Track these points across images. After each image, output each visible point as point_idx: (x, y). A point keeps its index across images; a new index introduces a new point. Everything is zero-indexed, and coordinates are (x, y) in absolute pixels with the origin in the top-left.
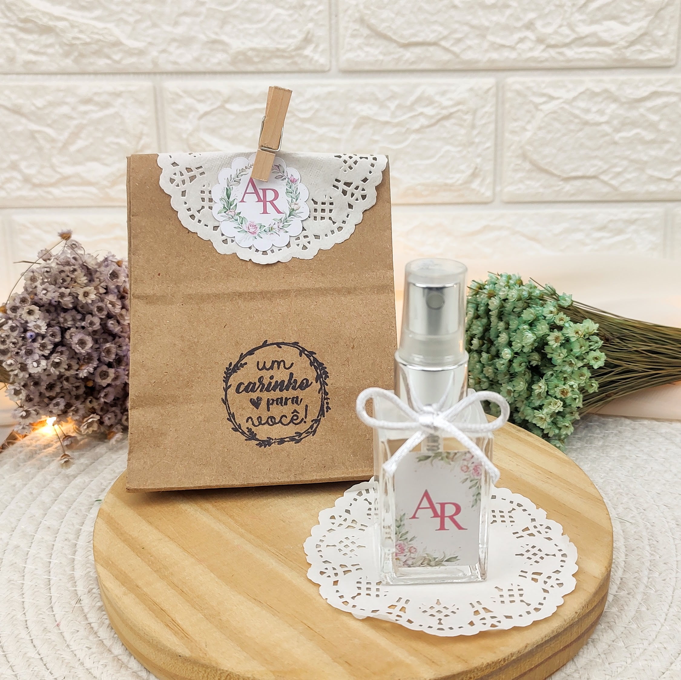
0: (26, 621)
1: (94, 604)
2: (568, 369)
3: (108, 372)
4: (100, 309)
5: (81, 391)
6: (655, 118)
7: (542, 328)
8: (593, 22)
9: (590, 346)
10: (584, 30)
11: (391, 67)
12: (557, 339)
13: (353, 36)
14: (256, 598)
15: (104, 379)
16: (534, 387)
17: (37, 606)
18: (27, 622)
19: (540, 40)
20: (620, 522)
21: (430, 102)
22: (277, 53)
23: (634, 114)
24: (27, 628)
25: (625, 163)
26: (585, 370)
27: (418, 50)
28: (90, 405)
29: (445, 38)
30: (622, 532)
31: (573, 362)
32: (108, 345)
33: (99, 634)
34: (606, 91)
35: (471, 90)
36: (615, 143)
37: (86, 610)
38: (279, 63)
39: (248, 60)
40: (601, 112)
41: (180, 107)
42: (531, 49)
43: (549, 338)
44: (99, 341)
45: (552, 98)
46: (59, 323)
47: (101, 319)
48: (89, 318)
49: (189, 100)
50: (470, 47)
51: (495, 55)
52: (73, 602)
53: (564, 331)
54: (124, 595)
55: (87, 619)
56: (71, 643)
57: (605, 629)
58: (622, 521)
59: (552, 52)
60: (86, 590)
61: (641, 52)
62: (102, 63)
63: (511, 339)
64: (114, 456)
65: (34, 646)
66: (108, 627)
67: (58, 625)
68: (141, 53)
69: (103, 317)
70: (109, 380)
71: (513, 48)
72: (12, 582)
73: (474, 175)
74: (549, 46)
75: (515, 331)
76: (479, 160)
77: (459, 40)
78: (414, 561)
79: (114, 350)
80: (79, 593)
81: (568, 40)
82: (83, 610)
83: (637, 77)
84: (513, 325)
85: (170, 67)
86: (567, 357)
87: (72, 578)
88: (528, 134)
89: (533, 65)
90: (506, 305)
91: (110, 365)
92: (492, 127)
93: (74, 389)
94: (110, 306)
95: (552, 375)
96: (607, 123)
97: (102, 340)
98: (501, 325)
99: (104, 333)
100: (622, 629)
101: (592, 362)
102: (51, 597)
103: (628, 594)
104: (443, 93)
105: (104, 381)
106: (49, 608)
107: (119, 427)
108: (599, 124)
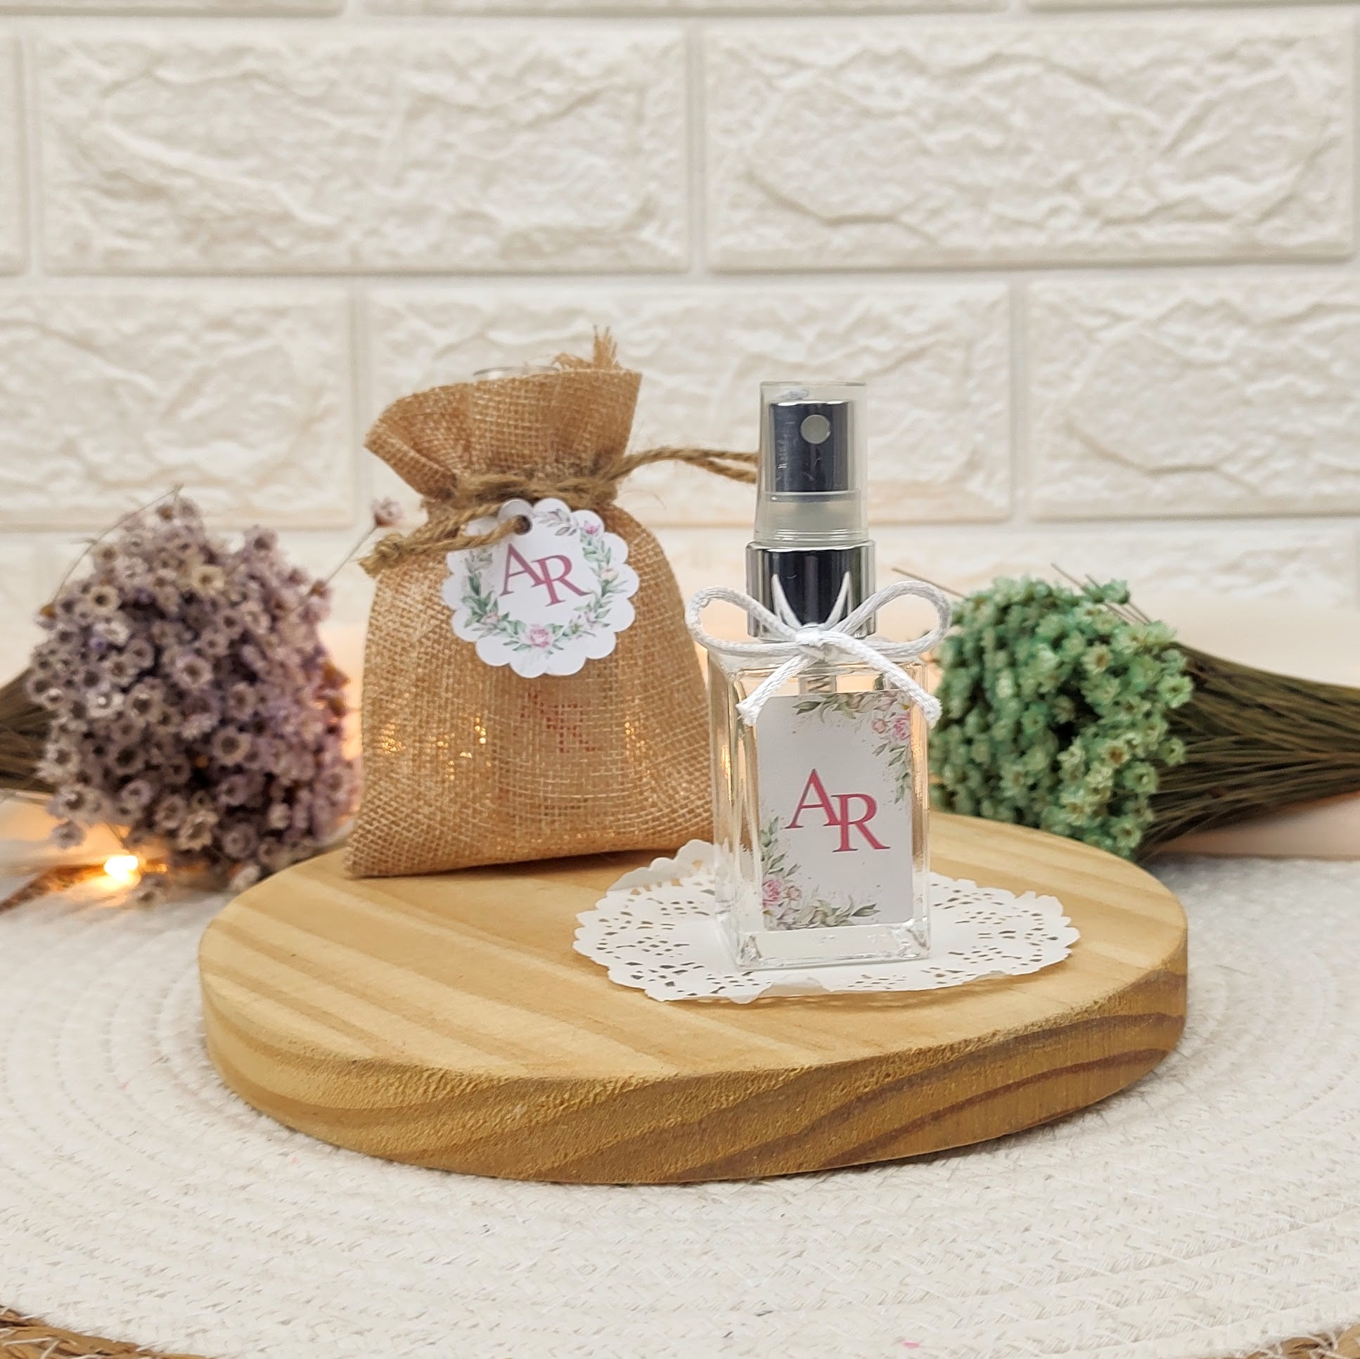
1: (193, 1062)
3: (237, 740)
4: (230, 621)
5: (185, 776)
6: (1321, 353)
7: (1075, 645)
8: (1190, 177)
10: (1173, 191)
11: (806, 261)
12: (1100, 660)
13: (735, 205)
14: (501, 996)
15: (230, 752)
16: (1063, 757)
19: (1091, 211)
21: (883, 326)
22: (588, 237)
23: (1280, 347)
25: (1269, 441)
26: (1157, 718)
27: (857, 231)
29: (909, 208)
31: (1133, 703)
32: (240, 687)
34: (1222, 304)
35: (962, 304)
36: (1247, 402)
38: (591, 256)
39: (533, 250)
40: (1216, 344)
41: (399, 335)
42: (1074, 228)
43: (1085, 659)
45: (1117, 318)
46: (150, 635)
47: (230, 639)
48: (208, 634)
49: (417, 324)
50: (956, 226)
51: (1004, 240)
53: (1113, 643)
59: (1115, 234)
61: (1286, 231)
62: (253, 254)
68: (329, 235)
69: (235, 637)
70: (238, 756)
71: (1038, 226)
73: (972, 465)
74: (1110, 222)
75: (1026, 662)
76: (980, 437)
77: (935, 213)
78: (796, 915)
79: (250, 701)
81: (1143, 211)
83: (1283, 278)
85: (383, 263)
86: (1119, 694)
88: (1075, 387)
89: (1079, 256)
91: (242, 729)
92: (1003, 374)
96: (1229, 363)
101: (1169, 697)
104: (908, 310)
105: (229, 756)
108: (1212, 365)
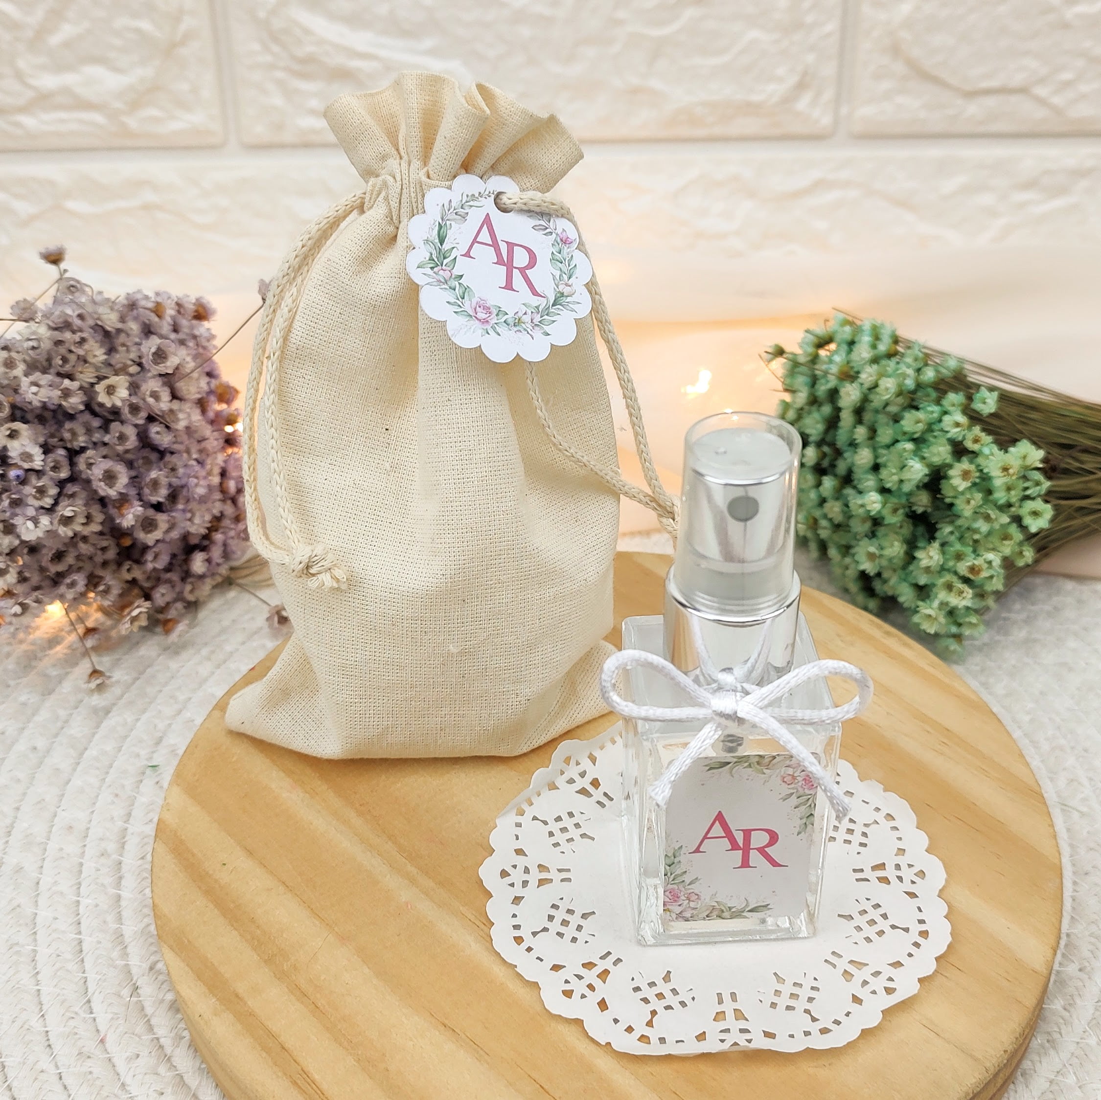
0: (47, 1032)
1: (161, 996)
2: (983, 526)
3: (156, 520)
4: (135, 409)
5: (111, 554)
7: (940, 452)
9: (1026, 489)
12: (965, 475)
14: (446, 1022)
15: (150, 532)
16: (919, 554)
17: (63, 1002)
18: (49, 1033)
20: (1062, 810)
24: (49, 1046)
25: (1081, 63)
26: (1013, 530)
28: (129, 577)
30: (1065, 830)
31: (993, 516)
32: (153, 474)
33: (176, 1061)
36: (1066, 26)
37: (149, 1010)
43: (951, 473)
44: (136, 464)
46: (62, 440)
47: (136, 426)
48: (115, 426)
52: (126, 992)
53: (980, 460)
54: (216, 1015)
55: (150, 1029)
56: (128, 1080)
57: (1042, 1046)
58: (1065, 807)
60: (146, 966)
63: (879, 461)
64: (174, 665)
65: (65, 1087)
66: (190, 1046)
67: (102, 1041)
69: (141, 422)
70: (157, 534)
72: (17, 948)
73: (801, 86)
75: (888, 447)
76: (811, 58)
79: (164, 481)
80: (134, 971)
82: (143, 1009)
84: (885, 434)
86: (980, 506)
87: (119, 937)
88: (906, 9)
90: (872, 397)
91: (158, 507)
93: (99, 552)
94: (151, 400)
95: (952, 533)
97: (140, 462)
98: (861, 432)
99: (143, 447)
100: (1072, 1047)
101: (1028, 521)
102: (86, 978)
103: (1080, 970)
105: (149, 535)
106: (85, 1004)
107: (179, 605)
